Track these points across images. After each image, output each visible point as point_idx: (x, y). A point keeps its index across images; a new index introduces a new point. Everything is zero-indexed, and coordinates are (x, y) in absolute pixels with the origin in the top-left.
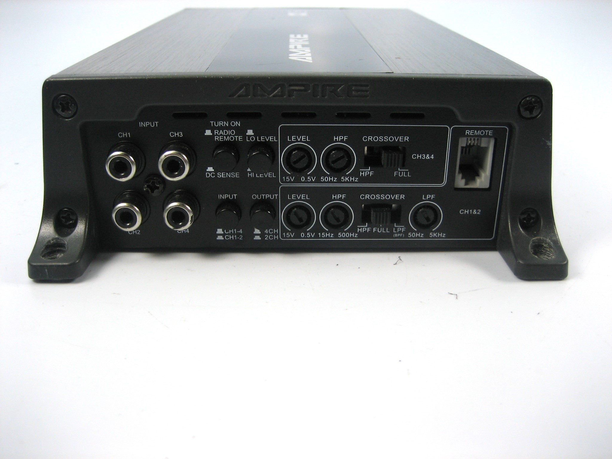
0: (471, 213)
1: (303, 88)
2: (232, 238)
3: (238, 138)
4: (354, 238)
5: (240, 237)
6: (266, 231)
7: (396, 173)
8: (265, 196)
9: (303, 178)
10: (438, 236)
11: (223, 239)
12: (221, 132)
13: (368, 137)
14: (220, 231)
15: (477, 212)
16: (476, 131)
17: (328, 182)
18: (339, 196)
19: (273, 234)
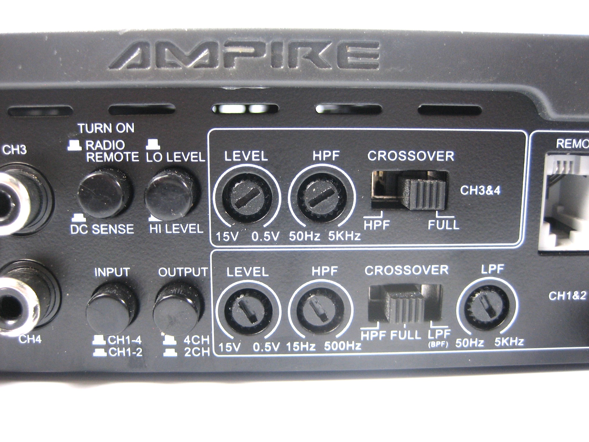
0: (569, 298)
1: (252, 50)
2: (122, 354)
3: (130, 156)
4: (355, 351)
5: (137, 352)
6: (187, 340)
7: (432, 223)
8: (183, 271)
9: (255, 235)
10: (511, 344)
11: (105, 355)
12: (99, 145)
13: (377, 153)
14: (98, 340)
15: (581, 295)
16: (574, 141)
17: (303, 242)
18: (325, 269)
19: (200, 346)
